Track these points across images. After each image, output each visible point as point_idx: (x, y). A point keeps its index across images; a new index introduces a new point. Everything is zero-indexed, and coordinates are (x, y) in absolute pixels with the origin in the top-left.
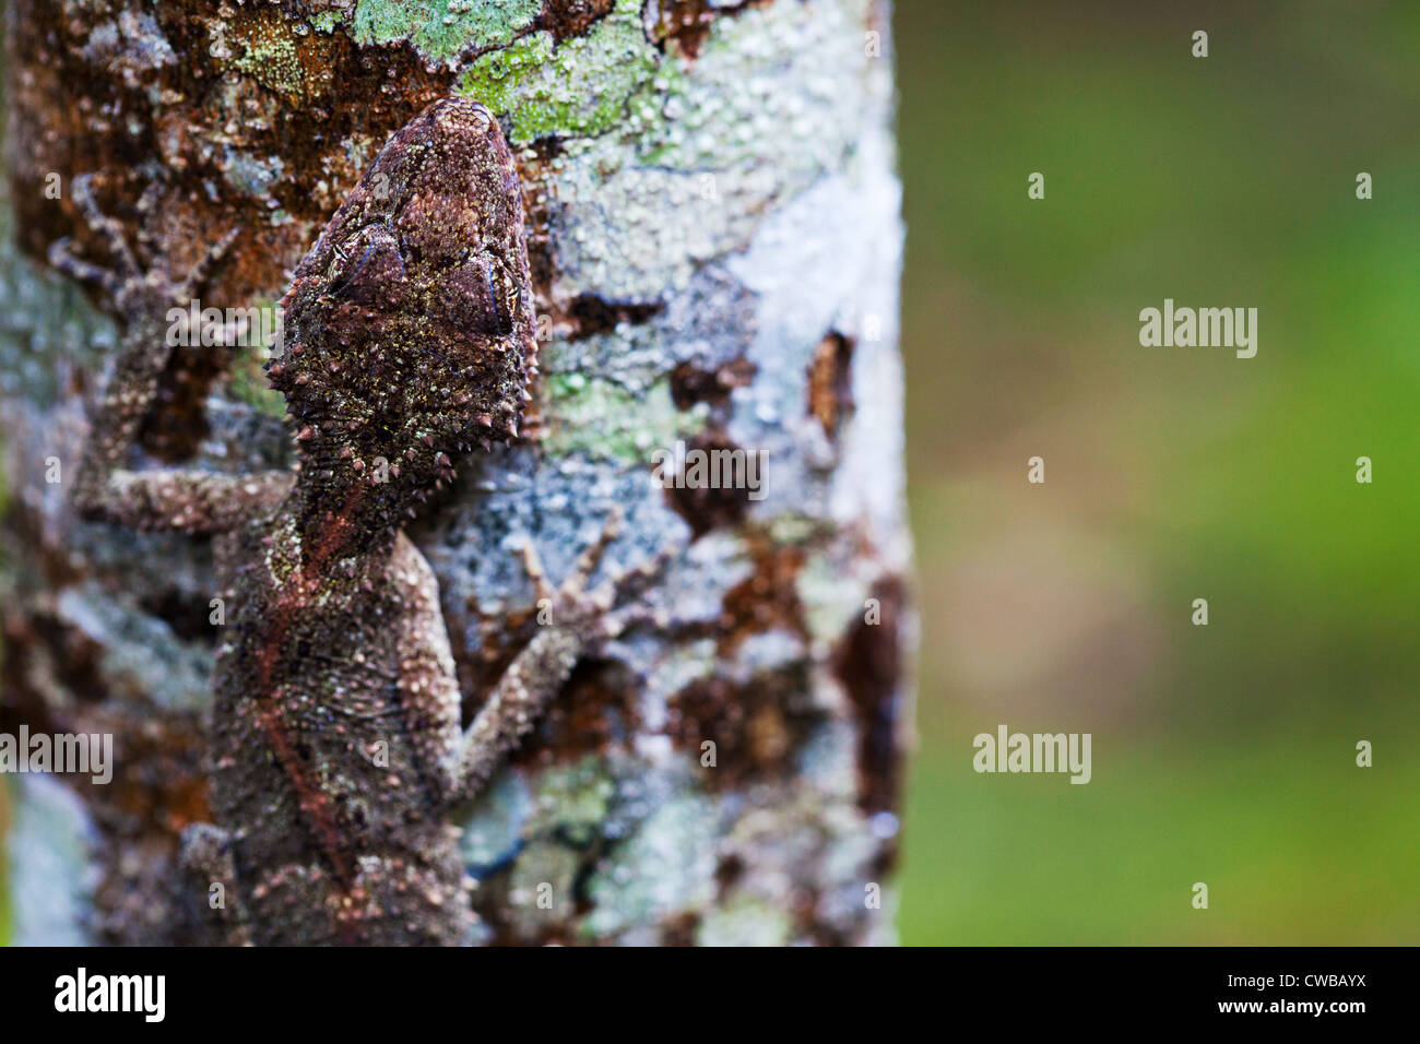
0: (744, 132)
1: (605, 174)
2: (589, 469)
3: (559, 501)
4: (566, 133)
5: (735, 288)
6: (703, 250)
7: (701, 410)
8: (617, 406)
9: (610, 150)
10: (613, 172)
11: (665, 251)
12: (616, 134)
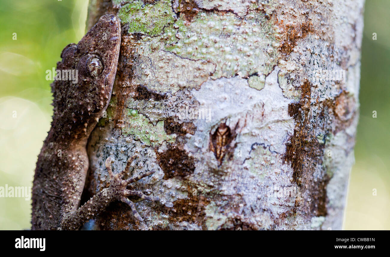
0: (204, 50)
1: (154, 50)
2: (134, 142)
3: (124, 149)
4: (143, 33)
5: (192, 100)
6: (183, 83)
7: (174, 135)
8: (146, 124)
9: (155, 42)
10: (155, 49)
11: (170, 79)
12: (159, 38)
